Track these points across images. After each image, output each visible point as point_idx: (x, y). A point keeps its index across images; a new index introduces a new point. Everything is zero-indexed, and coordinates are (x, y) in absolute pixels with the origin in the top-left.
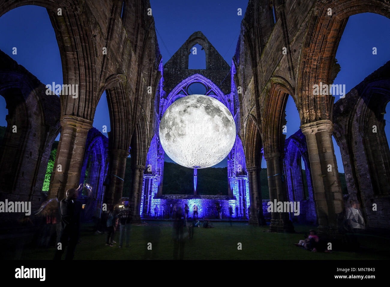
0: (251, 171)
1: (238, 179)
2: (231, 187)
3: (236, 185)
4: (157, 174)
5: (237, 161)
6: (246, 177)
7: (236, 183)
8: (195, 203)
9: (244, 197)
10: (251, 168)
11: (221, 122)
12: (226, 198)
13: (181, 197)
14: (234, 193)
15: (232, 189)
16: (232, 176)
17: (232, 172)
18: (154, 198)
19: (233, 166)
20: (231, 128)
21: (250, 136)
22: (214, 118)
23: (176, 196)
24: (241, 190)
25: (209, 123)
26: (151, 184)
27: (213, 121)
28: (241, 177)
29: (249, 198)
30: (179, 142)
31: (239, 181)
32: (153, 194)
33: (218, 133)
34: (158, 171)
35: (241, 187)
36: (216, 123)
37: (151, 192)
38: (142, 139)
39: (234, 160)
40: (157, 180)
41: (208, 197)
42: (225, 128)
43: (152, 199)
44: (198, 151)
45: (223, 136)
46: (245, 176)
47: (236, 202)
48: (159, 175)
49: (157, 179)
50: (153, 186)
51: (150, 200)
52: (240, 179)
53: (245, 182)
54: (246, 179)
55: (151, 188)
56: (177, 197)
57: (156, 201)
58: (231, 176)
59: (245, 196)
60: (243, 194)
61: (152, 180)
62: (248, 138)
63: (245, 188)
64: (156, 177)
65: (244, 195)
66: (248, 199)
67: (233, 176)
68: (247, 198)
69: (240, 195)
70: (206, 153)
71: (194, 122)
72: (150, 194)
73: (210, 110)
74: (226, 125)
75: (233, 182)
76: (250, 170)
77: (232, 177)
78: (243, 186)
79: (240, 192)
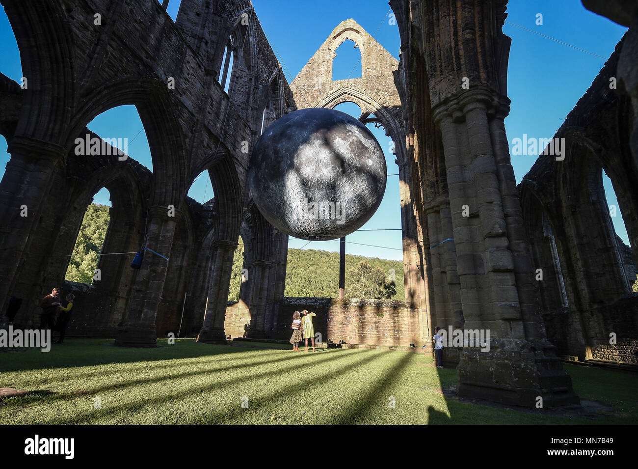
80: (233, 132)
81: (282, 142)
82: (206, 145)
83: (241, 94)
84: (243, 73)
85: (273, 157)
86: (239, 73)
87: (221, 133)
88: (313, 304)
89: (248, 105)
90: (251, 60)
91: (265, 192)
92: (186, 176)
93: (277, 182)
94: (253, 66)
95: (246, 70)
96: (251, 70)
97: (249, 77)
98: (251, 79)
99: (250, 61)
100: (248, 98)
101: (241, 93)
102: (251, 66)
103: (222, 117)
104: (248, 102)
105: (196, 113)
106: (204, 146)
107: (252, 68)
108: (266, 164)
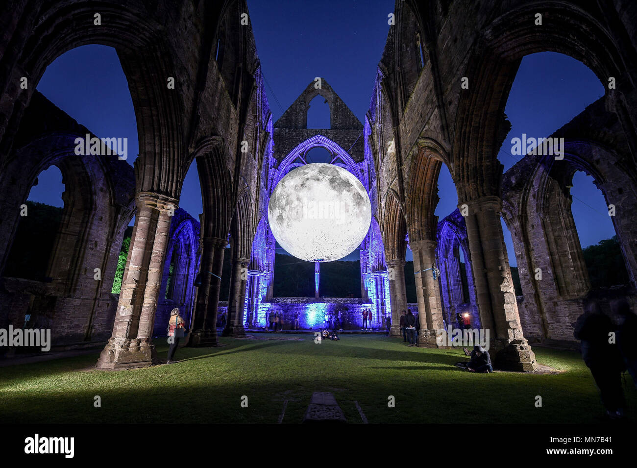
1: (375, 276)
2: (365, 286)
3: (372, 283)
4: (265, 270)
5: (373, 251)
7: (371, 281)
8: (317, 308)
9: (382, 300)
10: (392, 261)
11: (352, 199)
12: (358, 302)
13: (298, 301)
14: (370, 295)
16: (366, 272)
17: (366, 266)
18: (262, 302)
19: (368, 258)
20: (365, 208)
21: (390, 218)
22: (341, 194)
23: (291, 299)
24: (379, 291)
25: (335, 201)
26: (258, 284)
27: (341, 200)
28: (378, 274)
29: (389, 302)
30: (295, 227)
31: (376, 279)
32: (260, 296)
33: (347, 214)
34: (267, 266)
35: (379, 287)
36: (345, 201)
37: (258, 293)
38: (245, 223)
39: (370, 250)
40: (266, 278)
42: (356, 208)
43: (259, 303)
44: (321, 239)
45: (353, 218)
46: (384, 272)
48: (269, 271)
50: (260, 287)
51: (257, 305)
53: (384, 279)
54: (385, 275)
55: (258, 288)
56: (293, 300)
57: (265, 306)
59: (385, 298)
60: (382, 296)
61: (258, 278)
62: (388, 220)
63: (384, 288)
64: (265, 273)
67: (368, 272)
68: (387, 302)
69: (378, 297)
70: (331, 242)
71: (316, 200)
72: (257, 297)
73: (336, 184)
75: (368, 280)
76: (391, 263)
77: (367, 274)
78: (381, 285)
79: (377, 293)
95: (253, 118)
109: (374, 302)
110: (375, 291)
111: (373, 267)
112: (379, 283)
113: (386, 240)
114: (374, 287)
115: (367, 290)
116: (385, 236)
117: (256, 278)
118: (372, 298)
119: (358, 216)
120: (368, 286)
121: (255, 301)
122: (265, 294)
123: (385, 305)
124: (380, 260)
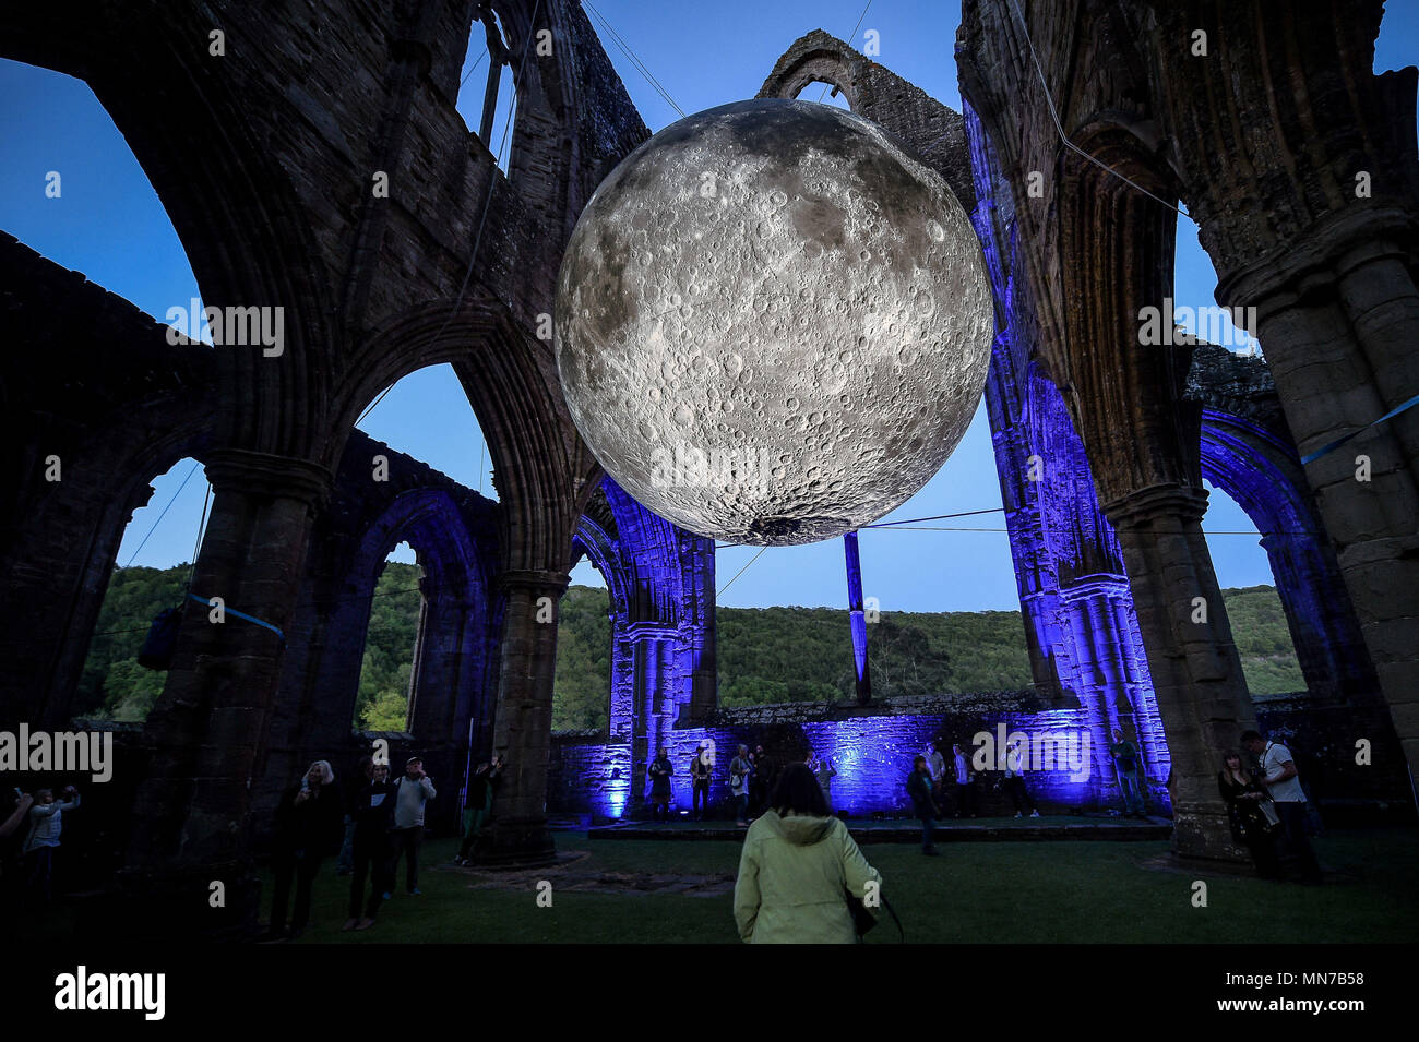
0: (1137, 519)
1: (1074, 597)
2: (1042, 643)
3: (1067, 629)
4: (682, 618)
5: (1053, 506)
6: (1114, 581)
7: (1064, 619)
8: (862, 735)
9: (1118, 686)
10: (1136, 497)
11: (855, 184)
12: (1022, 705)
13: (797, 714)
14: (1064, 674)
15: (1051, 656)
16: (1039, 589)
17: (1037, 567)
18: (676, 726)
19: (1039, 536)
20: (938, 228)
21: (1094, 304)
22: (795, 163)
23: (775, 709)
24: (1101, 654)
25: (764, 197)
26: (660, 666)
27: (791, 187)
28: (1087, 587)
29: (1152, 694)
30: (614, 373)
31: (1082, 606)
32: (670, 707)
33: (836, 253)
34: (686, 607)
35: (1099, 639)
36: (815, 191)
37: (660, 696)
39: (1040, 506)
40: (686, 647)
41: (925, 703)
42: (885, 222)
43: (668, 729)
44: (731, 404)
45: (877, 272)
46: (1114, 576)
47: (1078, 720)
48: (695, 623)
49: (685, 642)
50: (669, 675)
51: (660, 737)
52: (1086, 594)
53: (1115, 609)
54: (1118, 590)
55: (660, 680)
56: (781, 712)
57: (687, 740)
58: (1033, 589)
59: (1130, 681)
60: (1117, 677)
61: (660, 645)
62: (1085, 321)
63: (1121, 638)
64: (683, 630)
65: (1122, 680)
66: (1149, 700)
67: (1047, 588)
68: (1144, 696)
69: (1098, 679)
70: (784, 412)
71: (671, 216)
72: (657, 709)
73: (768, 129)
74: (894, 206)
75: (1050, 619)
76: (1133, 508)
77: (1041, 594)
78: (1106, 627)
79: (1093, 664)
80: (517, 262)
81: (623, 204)
82: (413, 272)
83: (542, 179)
84: (544, 126)
85: (600, 262)
86: (533, 126)
87: (472, 251)
88: (791, 720)
89: (565, 206)
90: (564, 91)
91: (595, 389)
92: (330, 351)
93: (622, 339)
94: (569, 108)
95: (550, 117)
96: (567, 119)
97: (563, 137)
98: (568, 143)
99: (561, 92)
100: (564, 189)
101: (543, 175)
102: (563, 106)
103: (471, 206)
104: (565, 199)
105: (361, 161)
106: (404, 274)
107: (566, 111)
108: (582, 290)
109: (1088, 699)
110: (1081, 656)
111: (1062, 565)
112: (1095, 623)
113: (1090, 411)
114: (1078, 641)
115: (1051, 655)
116: (1083, 398)
117: (653, 647)
118: (1075, 685)
119: (900, 266)
120: (1051, 640)
121: (654, 722)
122: (687, 696)
123: (1137, 710)
124: (1089, 534)
